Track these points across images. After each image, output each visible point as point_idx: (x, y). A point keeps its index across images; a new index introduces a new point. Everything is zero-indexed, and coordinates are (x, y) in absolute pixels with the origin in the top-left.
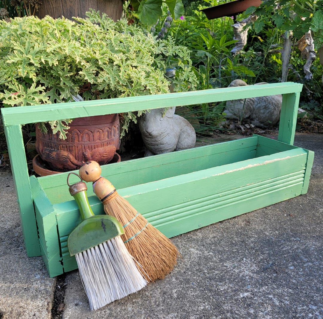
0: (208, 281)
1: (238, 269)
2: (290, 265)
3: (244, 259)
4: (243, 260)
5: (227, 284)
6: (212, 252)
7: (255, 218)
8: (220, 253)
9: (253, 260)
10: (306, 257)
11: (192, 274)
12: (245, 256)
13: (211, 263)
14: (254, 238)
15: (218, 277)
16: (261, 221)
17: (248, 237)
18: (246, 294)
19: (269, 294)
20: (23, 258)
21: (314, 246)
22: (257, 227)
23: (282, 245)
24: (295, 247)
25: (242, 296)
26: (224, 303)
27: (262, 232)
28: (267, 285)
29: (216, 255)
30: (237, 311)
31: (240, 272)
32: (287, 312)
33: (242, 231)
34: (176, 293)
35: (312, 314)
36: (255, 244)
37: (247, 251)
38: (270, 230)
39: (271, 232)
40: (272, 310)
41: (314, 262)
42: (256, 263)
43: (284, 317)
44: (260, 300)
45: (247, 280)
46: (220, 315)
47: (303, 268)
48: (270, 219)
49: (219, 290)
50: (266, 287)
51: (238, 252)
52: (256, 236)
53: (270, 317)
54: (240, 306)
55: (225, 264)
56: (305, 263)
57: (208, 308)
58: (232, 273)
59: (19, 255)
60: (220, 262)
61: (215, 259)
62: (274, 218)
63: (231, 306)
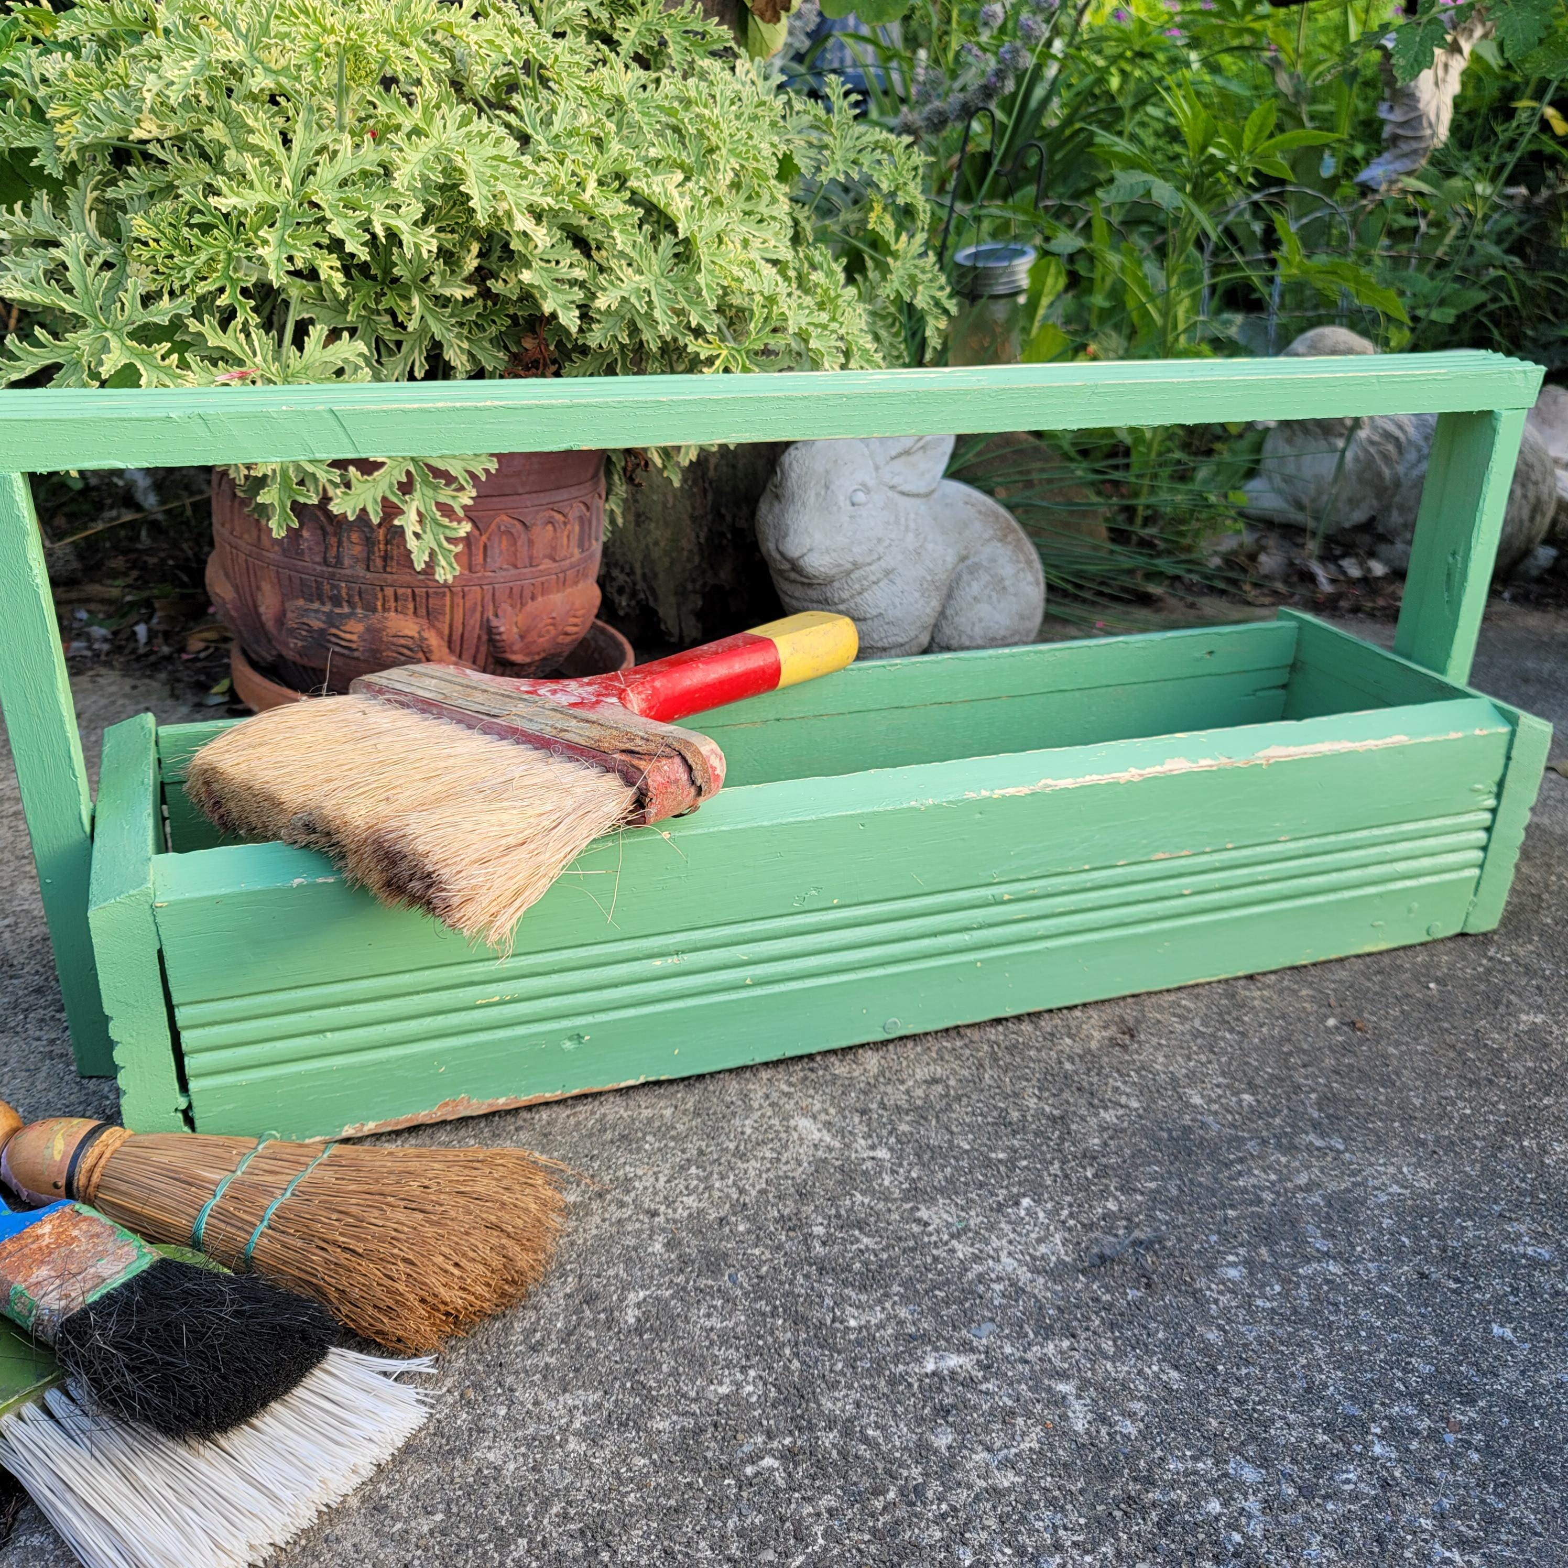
0: (807, 1276)
1: (972, 1245)
2: (1231, 1258)
3: (1026, 1202)
4: (1017, 1204)
5: (888, 1305)
6: (891, 1149)
7: (1174, 1015)
8: (926, 1157)
9: (1065, 1213)
10: (1330, 1235)
11: (749, 1232)
12: (1037, 1191)
13: (859, 1197)
14: (1121, 1112)
15: (866, 1264)
16: (1197, 1034)
17: (1091, 1104)
18: (953, 1361)
19: (1063, 1376)
20: (62, 1055)
21: (1395, 1189)
22: (1161, 1059)
23: (1241, 1160)
24: (1302, 1179)
25: (930, 1367)
26: (834, 1386)
27: (1174, 1089)
28: (1074, 1336)
29: (901, 1165)
30: (877, 1426)
31: (976, 1259)
32: (1107, 1474)
33: (1076, 1072)
34: (638, 1305)
35: (1225, 1504)
36: (1111, 1138)
37: (1057, 1165)
38: (1218, 1086)
39: (1220, 1091)
40: (1040, 1452)
41: (1360, 1259)
42: (1070, 1229)
43: (1081, 1491)
44: (1005, 1399)
45: (992, 1299)
46: (791, 1433)
47: (1285, 1281)
48: (1243, 1034)
49: (837, 1325)
50: (1066, 1344)
51: (1011, 1164)
52: (1135, 1104)
53: (1017, 1479)
54: (900, 1409)
55: (923, 1214)
56: (1308, 1260)
57: (749, 1394)
58: (936, 1259)
59: (52, 1042)
60: (905, 1199)
61: (886, 1183)
62: (1264, 1030)
63: (858, 1405)
